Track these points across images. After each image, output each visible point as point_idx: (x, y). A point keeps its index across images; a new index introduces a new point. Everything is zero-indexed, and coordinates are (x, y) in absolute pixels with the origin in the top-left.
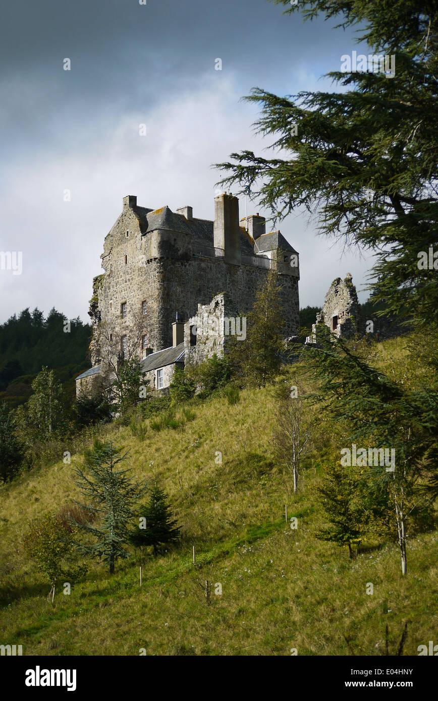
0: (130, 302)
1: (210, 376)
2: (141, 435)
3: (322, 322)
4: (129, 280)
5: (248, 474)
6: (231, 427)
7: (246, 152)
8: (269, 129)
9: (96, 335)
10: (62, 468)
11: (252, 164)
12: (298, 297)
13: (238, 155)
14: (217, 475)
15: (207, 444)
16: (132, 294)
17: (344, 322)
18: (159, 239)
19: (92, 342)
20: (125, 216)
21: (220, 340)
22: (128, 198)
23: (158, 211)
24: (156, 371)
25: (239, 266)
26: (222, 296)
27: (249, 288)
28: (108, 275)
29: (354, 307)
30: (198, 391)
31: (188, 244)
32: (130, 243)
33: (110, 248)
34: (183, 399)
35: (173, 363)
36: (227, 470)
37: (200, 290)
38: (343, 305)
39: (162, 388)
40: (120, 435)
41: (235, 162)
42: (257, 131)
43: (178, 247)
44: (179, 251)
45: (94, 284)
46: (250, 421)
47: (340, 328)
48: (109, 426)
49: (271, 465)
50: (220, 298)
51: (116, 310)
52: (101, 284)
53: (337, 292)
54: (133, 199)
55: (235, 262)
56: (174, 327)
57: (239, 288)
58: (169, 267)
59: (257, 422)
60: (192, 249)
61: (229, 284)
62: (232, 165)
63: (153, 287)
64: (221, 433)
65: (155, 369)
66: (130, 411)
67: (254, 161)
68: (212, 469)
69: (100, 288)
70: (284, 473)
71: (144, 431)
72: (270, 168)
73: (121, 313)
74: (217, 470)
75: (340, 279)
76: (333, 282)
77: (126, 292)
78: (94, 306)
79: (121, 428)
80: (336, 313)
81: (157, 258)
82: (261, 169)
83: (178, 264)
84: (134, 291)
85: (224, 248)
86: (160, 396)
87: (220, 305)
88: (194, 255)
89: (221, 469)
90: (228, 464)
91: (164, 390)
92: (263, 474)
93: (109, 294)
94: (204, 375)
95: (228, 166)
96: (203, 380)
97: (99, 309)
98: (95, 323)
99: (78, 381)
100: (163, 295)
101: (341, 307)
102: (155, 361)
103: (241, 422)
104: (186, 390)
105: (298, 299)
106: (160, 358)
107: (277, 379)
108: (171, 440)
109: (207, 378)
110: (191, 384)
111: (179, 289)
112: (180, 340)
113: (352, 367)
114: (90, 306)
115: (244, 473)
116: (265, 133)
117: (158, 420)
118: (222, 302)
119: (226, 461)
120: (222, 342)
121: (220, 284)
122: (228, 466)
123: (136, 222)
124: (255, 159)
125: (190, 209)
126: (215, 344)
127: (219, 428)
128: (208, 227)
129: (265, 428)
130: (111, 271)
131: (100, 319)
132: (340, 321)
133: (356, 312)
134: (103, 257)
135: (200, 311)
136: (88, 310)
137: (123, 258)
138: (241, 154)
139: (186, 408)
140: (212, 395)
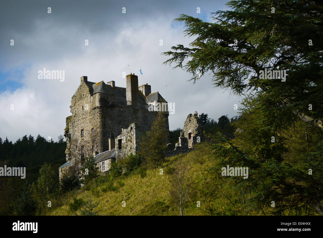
0: (85, 129)
1: (129, 164)
2: (97, 195)
3: (183, 136)
4: (85, 118)
5: (157, 211)
6: (144, 189)
7: (179, 45)
8: (191, 34)
9: (68, 146)
10: (58, 212)
11: (182, 51)
12: (168, 124)
13: (175, 47)
14: (141, 212)
15: (133, 198)
16: (86, 125)
17: (194, 135)
18: (99, 97)
19: (66, 150)
20: (82, 86)
21: (134, 146)
22: (83, 77)
23: (98, 83)
24: (101, 163)
25: (139, 110)
26: (134, 124)
27: (144, 120)
28: (74, 116)
29: (199, 128)
30: (124, 172)
31: (114, 99)
32: (85, 100)
33: (74, 102)
34: (117, 176)
35: (110, 158)
36: (146, 209)
37: (120, 122)
38: (193, 127)
39: (105, 171)
40: (85, 195)
41: (174, 51)
42: (186, 34)
43: (109, 101)
44: (109, 103)
45: (67, 121)
46: (154, 185)
47: (192, 138)
48: (80, 191)
49: (168, 207)
50: (133, 125)
51: (78, 133)
52: (71, 120)
53: (190, 121)
54: (85, 78)
55: (137, 108)
56: (110, 140)
57: (139, 121)
58: (105, 111)
59: (158, 186)
60: (116, 102)
61: (134, 119)
62: (172, 52)
63: (97, 121)
64: (140, 192)
65: (101, 162)
66: (89, 183)
67: (184, 49)
68: (139, 210)
69: (70, 122)
70: (175, 210)
71: (98, 192)
72: (192, 53)
73: (81, 135)
74: (141, 210)
75: (191, 114)
76: (188, 116)
77: (83, 124)
78: (67, 131)
79: (85, 192)
80: (190, 131)
81: (99, 107)
82: (187, 54)
83: (109, 110)
84: (88, 124)
85: (131, 101)
86: (104, 175)
87: (133, 128)
88: (117, 105)
89: (143, 209)
90: (147, 207)
91: (106, 172)
92: (164, 211)
93: (75, 125)
94: (126, 164)
95: (170, 53)
96: (126, 167)
97: (70, 133)
98: (68, 140)
99: (60, 170)
100: (102, 125)
101: (193, 128)
102: (100, 158)
103: (149, 186)
104: (118, 172)
105: (169, 125)
106: (103, 156)
107: (164, 165)
108: (113, 196)
109: (128, 165)
110: (120, 169)
111: (110, 122)
112: (113, 147)
113: (235, 153)
114: (65, 132)
115: (155, 211)
116: (190, 35)
117: (104, 187)
118: (134, 127)
119: (145, 206)
120: (135, 147)
121: (130, 119)
122: (147, 208)
123: (88, 89)
124: (185, 49)
125: (114, 82)
126: (131, 148)
127: (138, 189)
128: (123, 91)
129: (162, 189)
130: (75, 114)
131: (70, 138)
132: (192, 135)
133: (200, 130)
134: (71, 107)
135: (123, 132)
136: (64, 134)
137: (81, 107)
138: (177, 46)
139: (119, 180)
140: (131, 174)
